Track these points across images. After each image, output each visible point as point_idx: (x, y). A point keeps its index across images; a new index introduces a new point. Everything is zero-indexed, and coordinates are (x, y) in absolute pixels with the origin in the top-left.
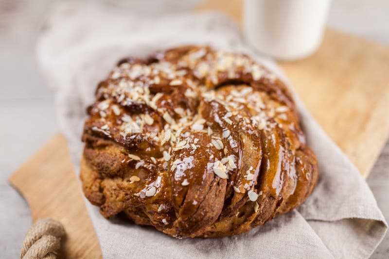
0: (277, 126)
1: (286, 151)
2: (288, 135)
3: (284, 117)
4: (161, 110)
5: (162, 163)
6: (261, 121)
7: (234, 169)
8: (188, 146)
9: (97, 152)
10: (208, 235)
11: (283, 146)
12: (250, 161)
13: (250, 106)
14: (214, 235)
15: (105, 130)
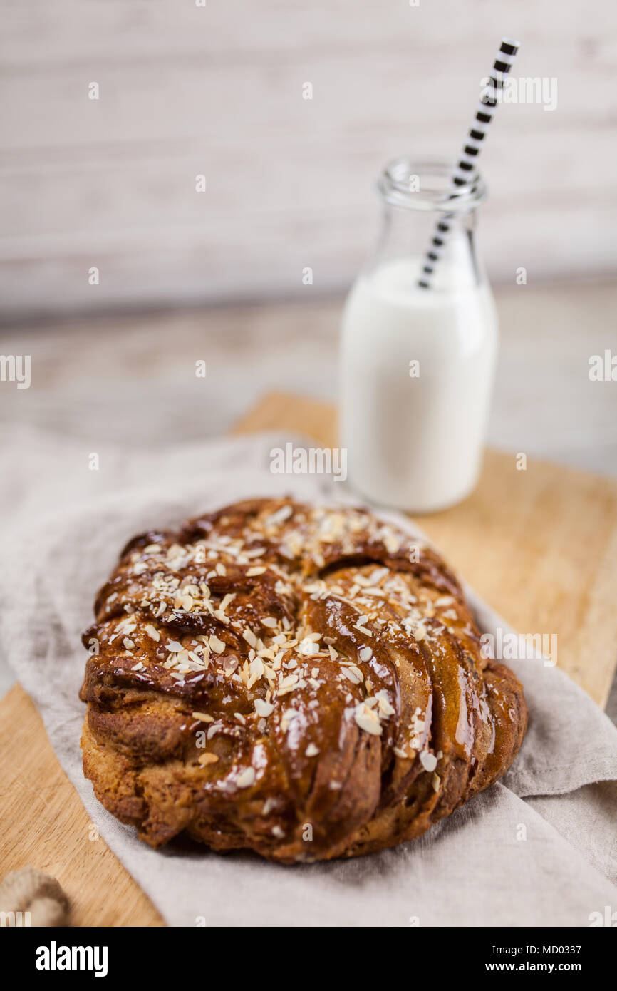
0: (446, 632)
1: (469, 675)
2: (466, 646)
3: (451, 614)
4: (237, 624)
5: (256, 723)
6: (416, 626)
7: (391, 716)
8: (302, 684)
9: (128, 717)
10: (353, 850)
11: (463, 665)
12: (413, 698)
13: (392, 601)
14: (366, 848)
15: (138, 671)
